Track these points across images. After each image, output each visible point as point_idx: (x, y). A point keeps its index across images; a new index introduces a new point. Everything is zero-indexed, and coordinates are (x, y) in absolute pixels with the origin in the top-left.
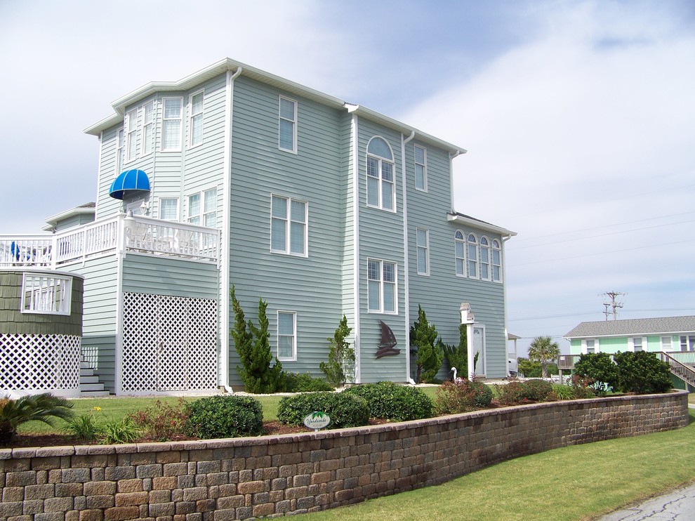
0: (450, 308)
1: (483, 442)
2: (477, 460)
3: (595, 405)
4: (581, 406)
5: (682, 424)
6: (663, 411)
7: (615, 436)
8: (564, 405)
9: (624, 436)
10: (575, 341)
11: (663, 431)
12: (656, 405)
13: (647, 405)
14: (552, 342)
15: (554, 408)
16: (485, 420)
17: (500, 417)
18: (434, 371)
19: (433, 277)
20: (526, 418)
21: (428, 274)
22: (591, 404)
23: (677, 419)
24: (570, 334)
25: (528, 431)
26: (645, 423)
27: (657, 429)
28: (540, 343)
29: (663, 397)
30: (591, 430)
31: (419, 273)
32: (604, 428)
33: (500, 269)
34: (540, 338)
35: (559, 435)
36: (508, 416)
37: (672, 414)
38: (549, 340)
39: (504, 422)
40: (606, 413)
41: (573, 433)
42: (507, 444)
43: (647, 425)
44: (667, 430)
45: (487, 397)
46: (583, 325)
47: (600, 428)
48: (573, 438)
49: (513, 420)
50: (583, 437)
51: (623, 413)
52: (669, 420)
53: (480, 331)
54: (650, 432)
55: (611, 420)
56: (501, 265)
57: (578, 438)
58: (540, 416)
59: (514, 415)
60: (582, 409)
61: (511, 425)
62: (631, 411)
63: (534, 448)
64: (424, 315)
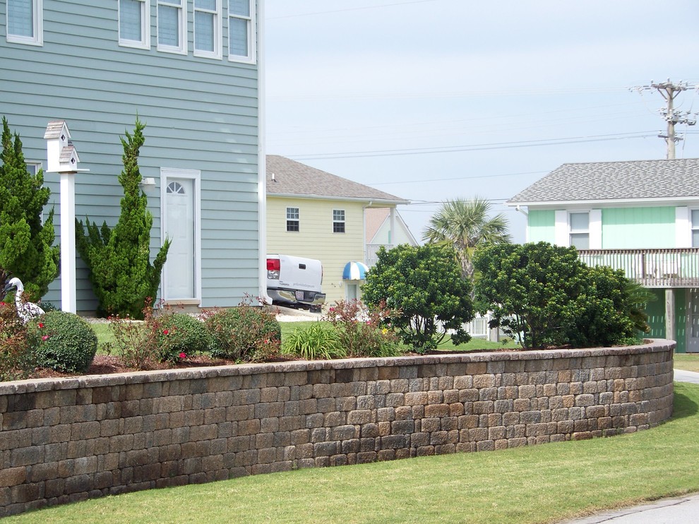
0: (100, 127)
1: (33, 452)
2: (15, 492)
3: (386, 372)
4: (345, 374)
5: (636, 422)
6: (582, 390)
7: (441, 449)
8: (293, 372)
9: (467, 450)
10: (539, 214)
11: (578, 438)
12: (562, 375)
13: (535, 375)
14: (489, 216)
15: (263, 378)
16: (41, 401)
17: (89, 397)
18: (36, 287)
19: (49, 48)
20: (175, 401)
21: (38, 40)
22: (373, 372)
23: (622, 411)
24: (530, 193)
25: (179, 431)
26: (528, 419)
27: (564, 433)
28: (457, 218)
29: (583, 358)
30: (373, 433)
31: (12, 38)
32: (411, 428)
33: (251, 28)
34: (459, 205)
35: (278, 442)
36: (115, 394)
37: (608, 397)
38: (481, 208)
39: (102, 406)
40: (415, 394)
41: (321, 437)
42: (113, 459)
43: (533, 424)
44: (590, 437)
45: (80, 350)
46: (569, 170)
47: (399, 428)
48: (320, 451)
49: (130, 404)
50: (349, 448)
51: (466, 395)
52: (601, 413)
53: (186, 187)
54: (543, 441)
55: (432, 410)
56: (252, 17)
57: (334, 451)
58: (219, 396)
59: (136, 392)
60: (349, 380)
61: (124, 413)
62: (490, 388)
63: (197, 470)
64: (18, 146)
